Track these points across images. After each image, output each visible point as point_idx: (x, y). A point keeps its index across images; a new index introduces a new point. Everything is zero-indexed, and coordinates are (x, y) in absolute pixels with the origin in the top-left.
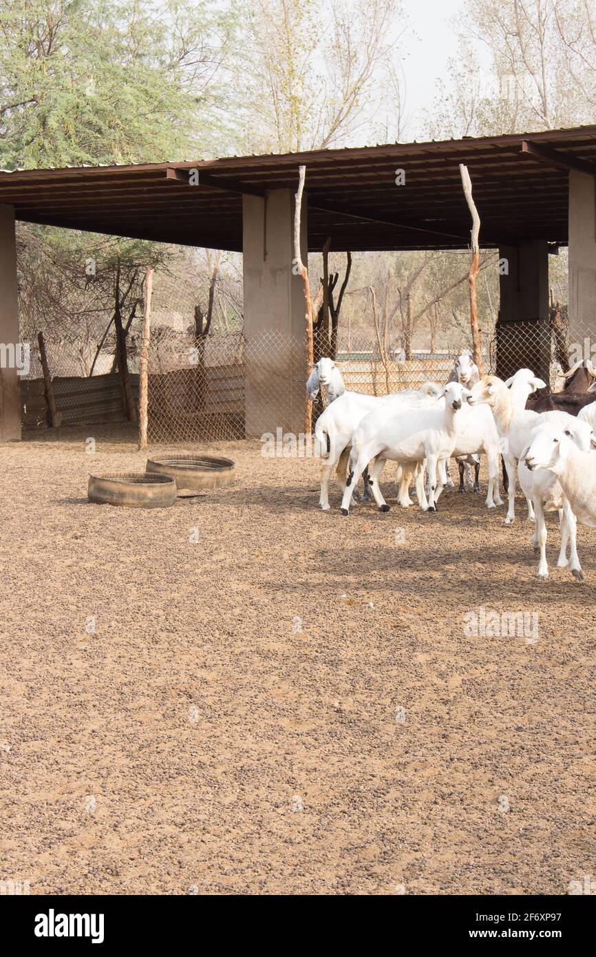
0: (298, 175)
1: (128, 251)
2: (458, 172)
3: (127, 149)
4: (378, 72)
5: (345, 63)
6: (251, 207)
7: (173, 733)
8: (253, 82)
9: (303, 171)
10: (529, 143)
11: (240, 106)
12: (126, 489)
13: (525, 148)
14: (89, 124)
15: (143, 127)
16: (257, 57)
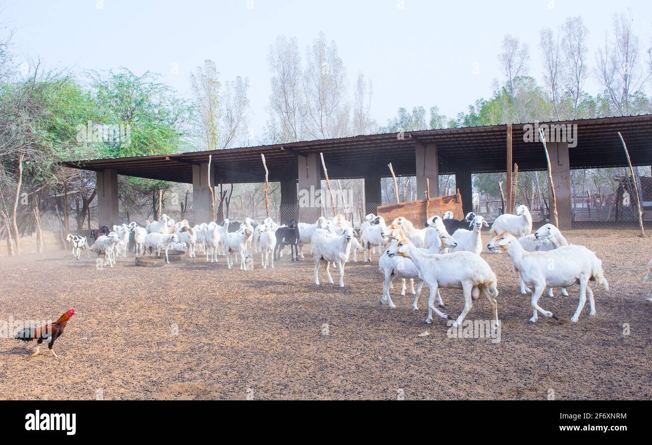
0: (209, 158)
1: (157, 184)
2: (261, 157)
3: (155, 150)
4: (241, 125)
5: (230, 122)
6: (195, 169)
7: (141, 333)
8: (200, 128)
9: (210, 156)
10: (283, 147)
11: (195, 136)
12: (148, 261)
13: (282, 149)
14: (142, 142)
15: (160, 143)
16: (200, 120)
